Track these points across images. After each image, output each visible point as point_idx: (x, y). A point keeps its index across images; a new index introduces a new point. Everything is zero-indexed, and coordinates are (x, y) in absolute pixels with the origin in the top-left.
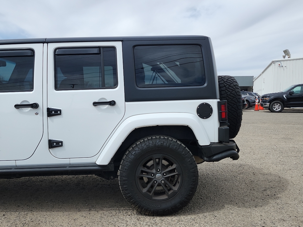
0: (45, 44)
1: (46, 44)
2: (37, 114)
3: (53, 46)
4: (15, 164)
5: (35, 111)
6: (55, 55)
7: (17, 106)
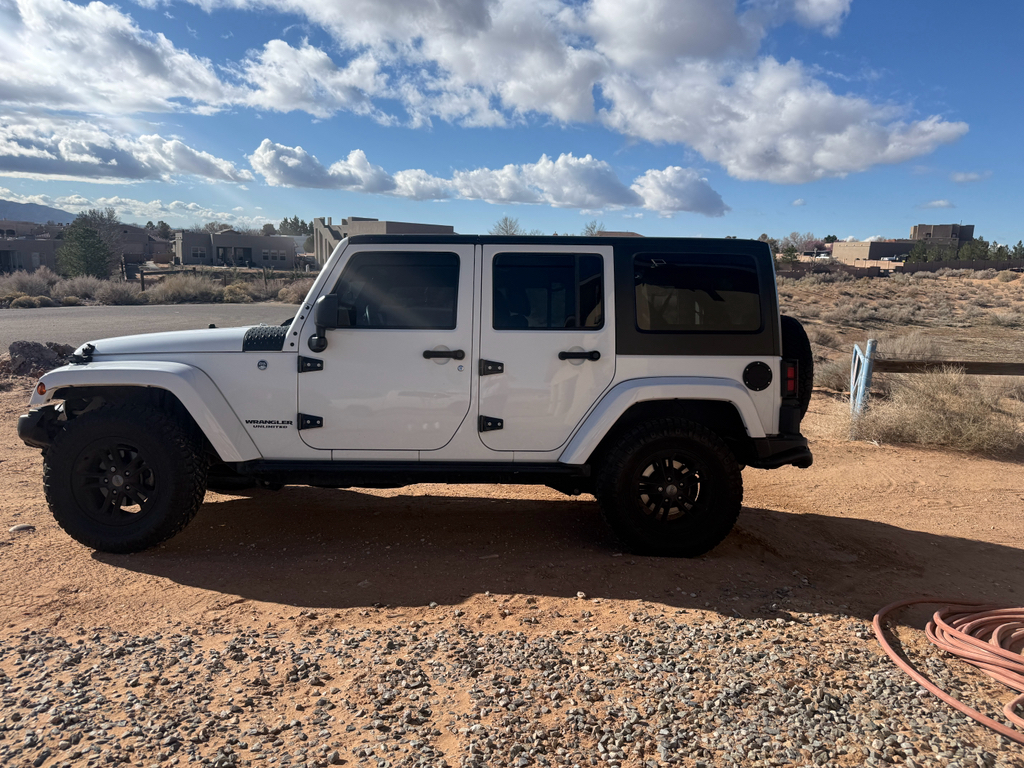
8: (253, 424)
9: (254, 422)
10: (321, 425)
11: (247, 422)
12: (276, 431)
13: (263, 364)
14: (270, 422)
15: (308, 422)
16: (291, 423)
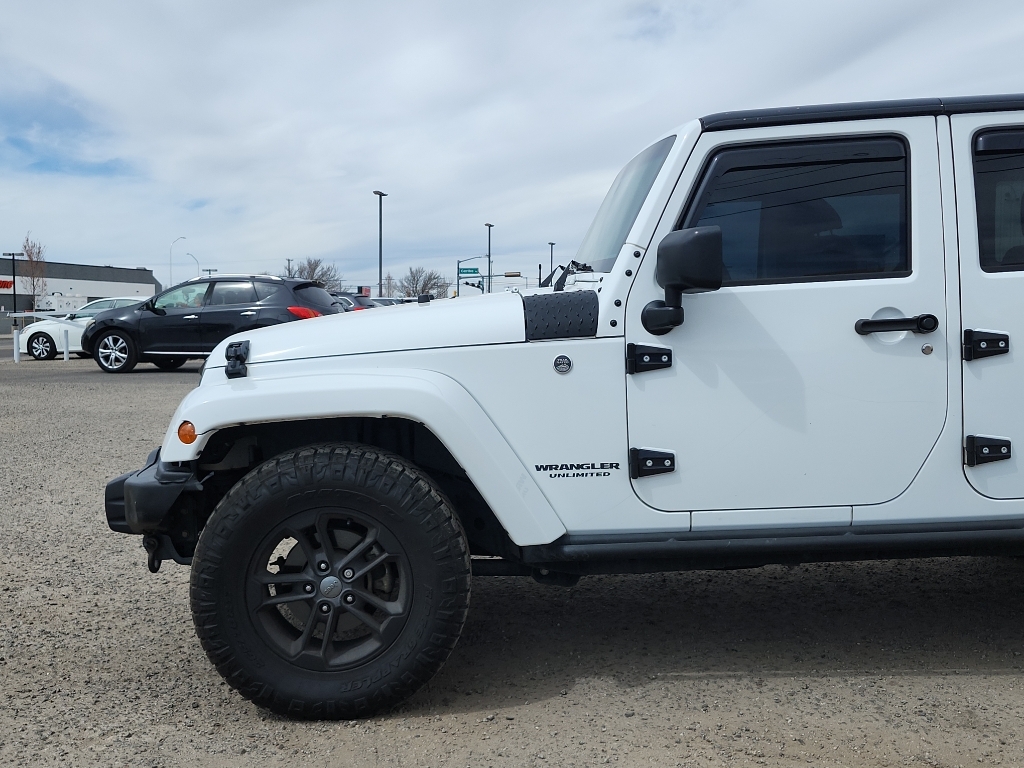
0: (943, 119)
1: (945, 118)
2: (927, 351)
3: (967, 125)
4: (849, 519)
5: (924, 340)
6: (977, 154)
7: (865, 328)
8: (549, 472)
9: (551, 467)
10: (671, 469)
11: (538, 469)
12: (591, 482)
13: (563, 364)
14: (579, 467)
15: (647, 464)
16: (617, 467)
